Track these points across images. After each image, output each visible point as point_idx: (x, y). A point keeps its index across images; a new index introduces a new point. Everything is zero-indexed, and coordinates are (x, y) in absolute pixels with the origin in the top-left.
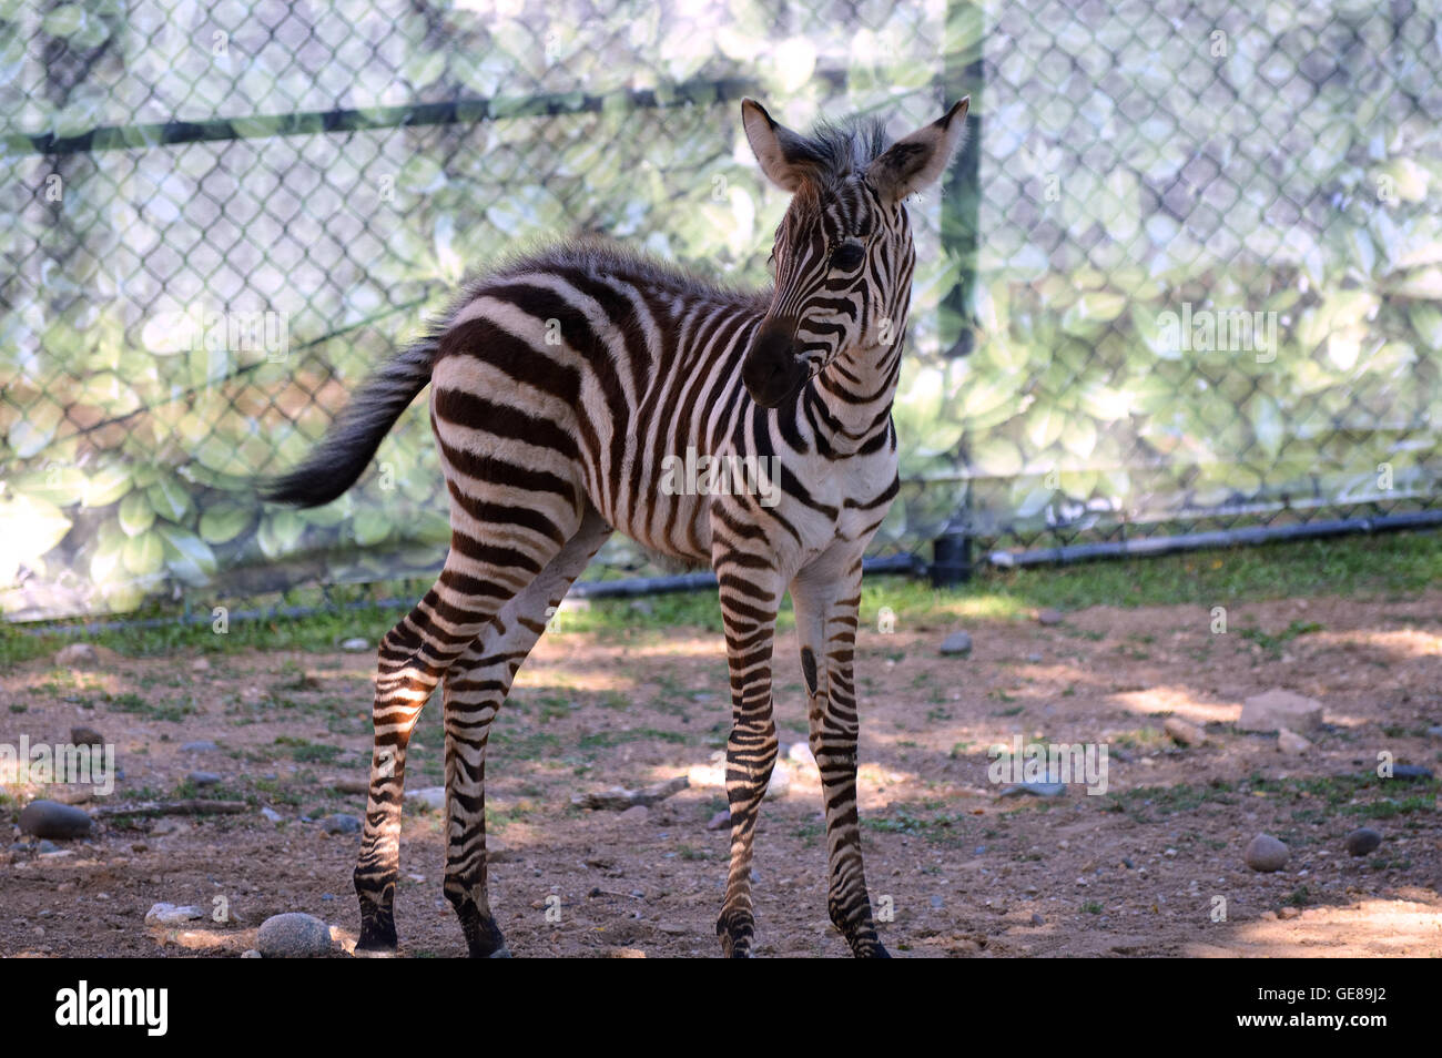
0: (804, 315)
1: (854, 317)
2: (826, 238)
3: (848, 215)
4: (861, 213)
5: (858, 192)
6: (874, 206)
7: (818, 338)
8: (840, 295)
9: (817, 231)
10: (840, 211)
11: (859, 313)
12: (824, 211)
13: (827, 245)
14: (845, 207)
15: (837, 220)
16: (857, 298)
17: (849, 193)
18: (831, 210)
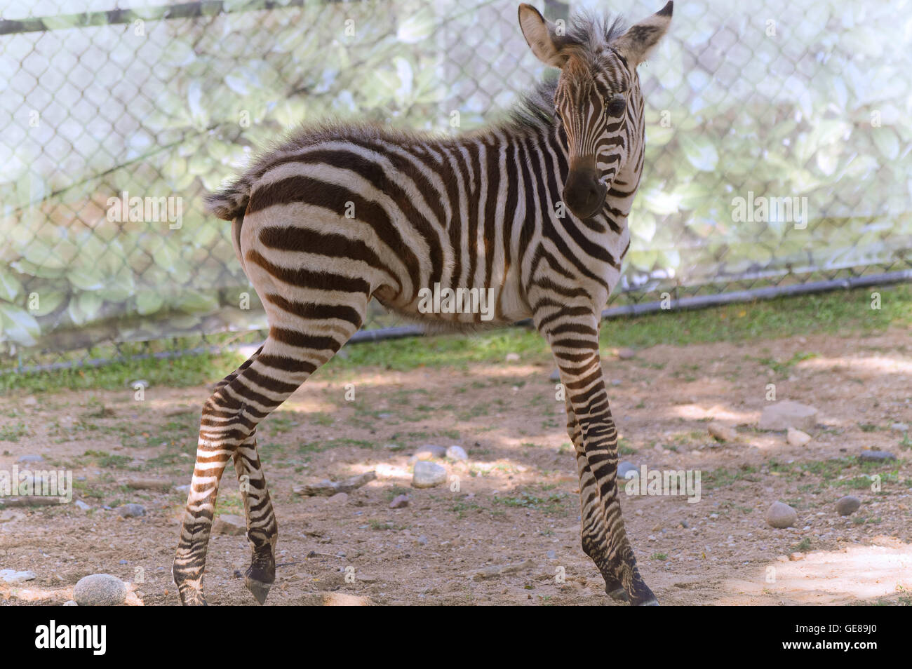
0: (598, 153)
1: (623, 146)
2: (601, 97)
3: (611, 78)
4: (619, 77)
5: (614, 62)
6: (625, 70)
7: (609, 166)
8: (615, 134)
9: (593, 93)
10: (606, 78)
11: (626, 143)
12: (595, 78)
13: (602, 102)
14: (608, 73)
15: (606, 84)
16: (623, 134)
17: (608, 63)
18: (600, 77)
